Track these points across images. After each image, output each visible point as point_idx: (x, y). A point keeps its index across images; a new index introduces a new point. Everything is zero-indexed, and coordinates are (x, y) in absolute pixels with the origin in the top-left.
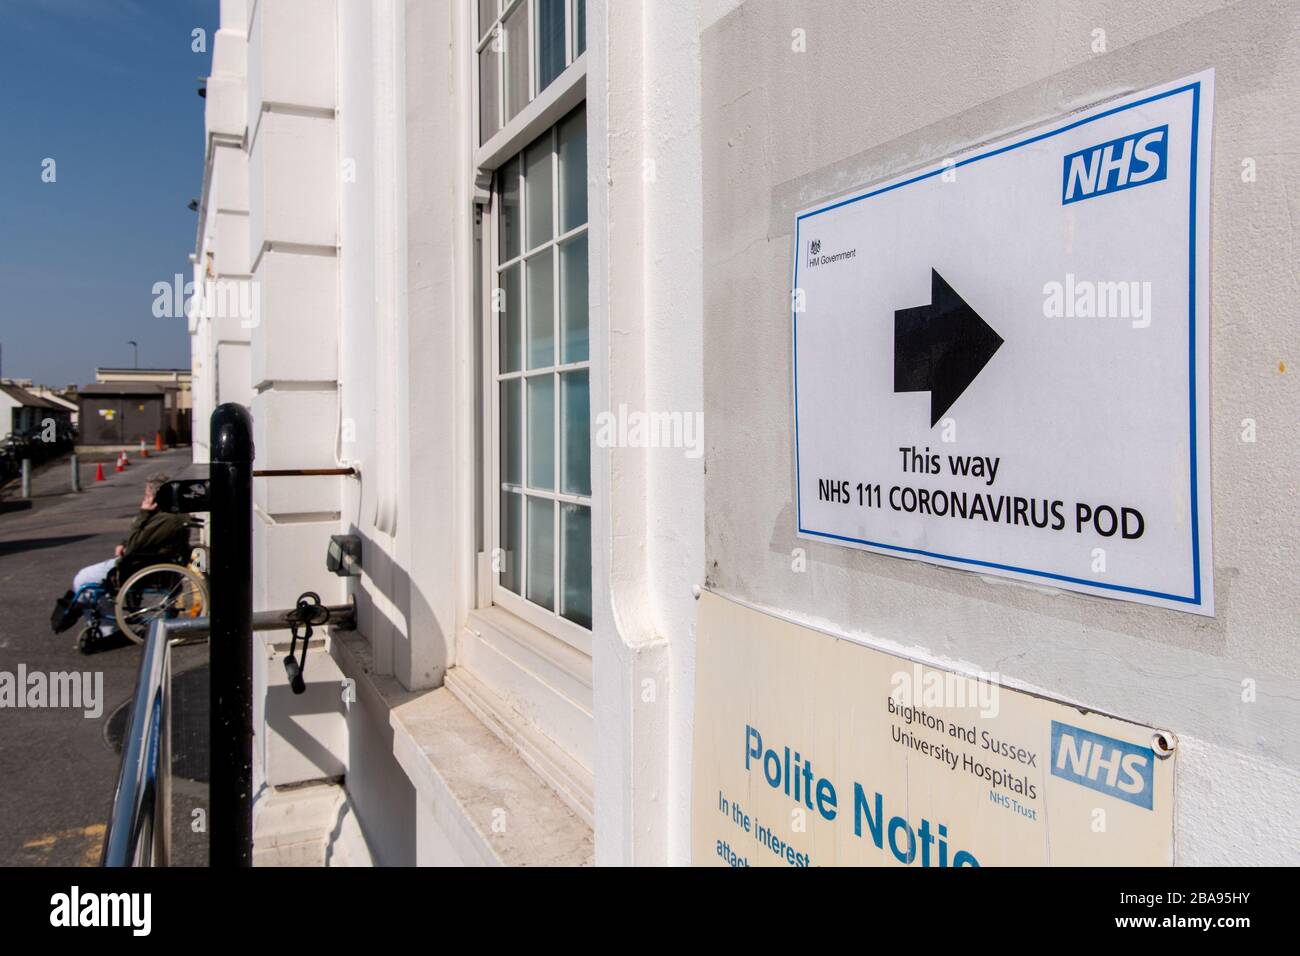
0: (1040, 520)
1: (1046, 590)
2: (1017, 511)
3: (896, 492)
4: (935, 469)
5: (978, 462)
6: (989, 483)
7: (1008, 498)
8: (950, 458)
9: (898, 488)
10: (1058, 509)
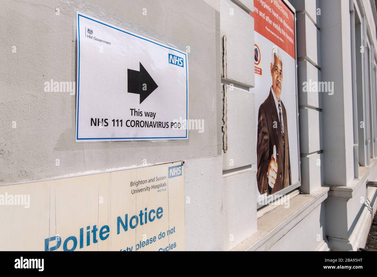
0: (164, 126)
1: (165, 141)
2: (159, 125)
3: (128, 122)
4: (141, 115)
5: (151, 114)
6: (153, 119)
7: (157, 122)
8: (145, 112)
9: (129, 121)
10: (167, 124)
